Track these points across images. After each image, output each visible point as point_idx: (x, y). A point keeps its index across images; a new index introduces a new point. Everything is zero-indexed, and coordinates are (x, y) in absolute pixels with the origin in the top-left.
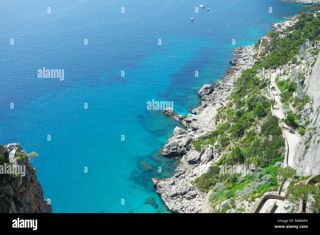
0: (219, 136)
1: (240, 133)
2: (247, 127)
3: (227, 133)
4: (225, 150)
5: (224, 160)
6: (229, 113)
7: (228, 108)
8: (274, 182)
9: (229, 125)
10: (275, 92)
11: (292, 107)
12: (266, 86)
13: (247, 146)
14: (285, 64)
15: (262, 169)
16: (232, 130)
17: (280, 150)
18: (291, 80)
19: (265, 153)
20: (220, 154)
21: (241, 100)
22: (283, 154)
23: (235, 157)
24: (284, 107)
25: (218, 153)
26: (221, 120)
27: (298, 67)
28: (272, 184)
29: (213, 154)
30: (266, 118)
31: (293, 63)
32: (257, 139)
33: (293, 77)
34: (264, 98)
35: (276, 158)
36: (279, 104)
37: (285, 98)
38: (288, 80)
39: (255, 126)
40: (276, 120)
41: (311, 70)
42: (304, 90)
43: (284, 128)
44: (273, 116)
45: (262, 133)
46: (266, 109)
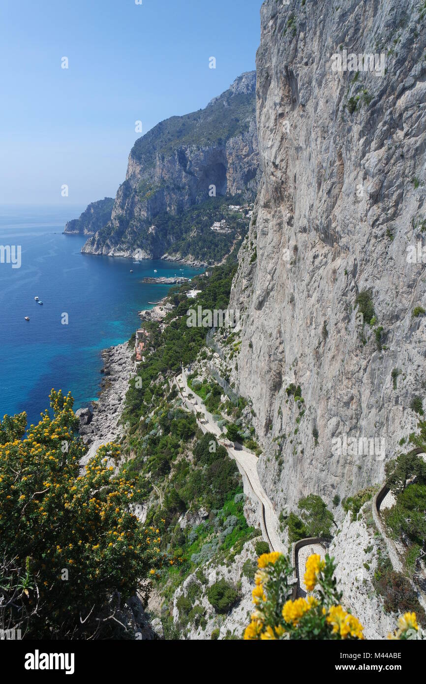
1: (165, 469)
2: (172, 457)
3: (143, 474)
4: (148, 500)
5: (154, 515)
6: (133, 444)
7: (129, 436)
8: (242, 524)
9: (143, 462)
10: (193, 401)
11: (226, 415)
12: (177, 395)
13: (182, 486)
14: (193, 361)
15: (219, 511)
16: (150, 468)
17: (235, 477)
18: (209, 381)
19: (214, 487)
21: (147, 422)
22: (240, 481)
23: (172, 505)
24: (215, 419)
25: (139, 507)
26: (122, 457)
27: (212, 362)
28: (241, 529)
30: (195, 439)
31: (204, 359)
32: (193, 470)
33: (210, 376)
34: (182, 412)
35: (232, 489)
36: (208, 416)
37: (212, 405)
38: (205, 381)
39: (182, 453)
40: (211, 437)
41: (237, 364)
42: (234, 391)
43: (226, 445)
44: (207, 434)
45: (198, 460)
46: (192, 426)
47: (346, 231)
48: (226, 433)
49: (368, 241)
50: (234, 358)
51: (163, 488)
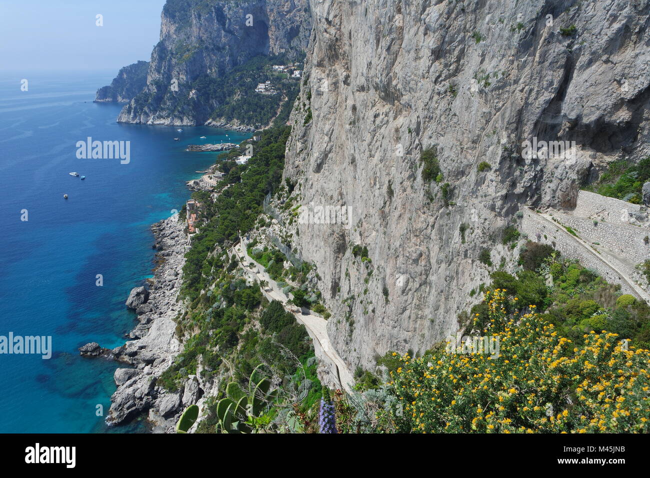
0: (200, 358)
1: (232, 341)
2: (239, 328)
3: (210, 348)
4: (218, 373)
6: (196, 318)
7: (191, 312)
8: (316, 386)
9: (208, 335)
10: (255, 270)
11: (291, 281)
12: (237, 265)
13: (252, 355)
14: (251, 230)
15: (292, 376)
16: (217, 341)
17: (306, 342)
18: (270, 248)
20: (212, 383)
21: (208, 295)
22: (311, 346)
24: (280, 286)
25: (209, 382)
26: (186, 333)
27: (271, 229)
28: (316, 391)
29: (201, 386)
30: (261, 307)
31: (262, 226)
32: (262, 339)
33: (270, 243)
34: (244, 282)
35: (303, 354)
36: (273, 284)
37: (276, 272)
38: (266, 249)
39: (249, 323)
40: (277, 305)
41: (298, 229)
42: (297, 256)
43: (293, 311)
44: (273, 302)
45: (266, 329)
46: (256, 295)
47: (408, 89)
48: (292, 299)
49: (431, 98)
50: (294, 223)
51: (233, 360)
